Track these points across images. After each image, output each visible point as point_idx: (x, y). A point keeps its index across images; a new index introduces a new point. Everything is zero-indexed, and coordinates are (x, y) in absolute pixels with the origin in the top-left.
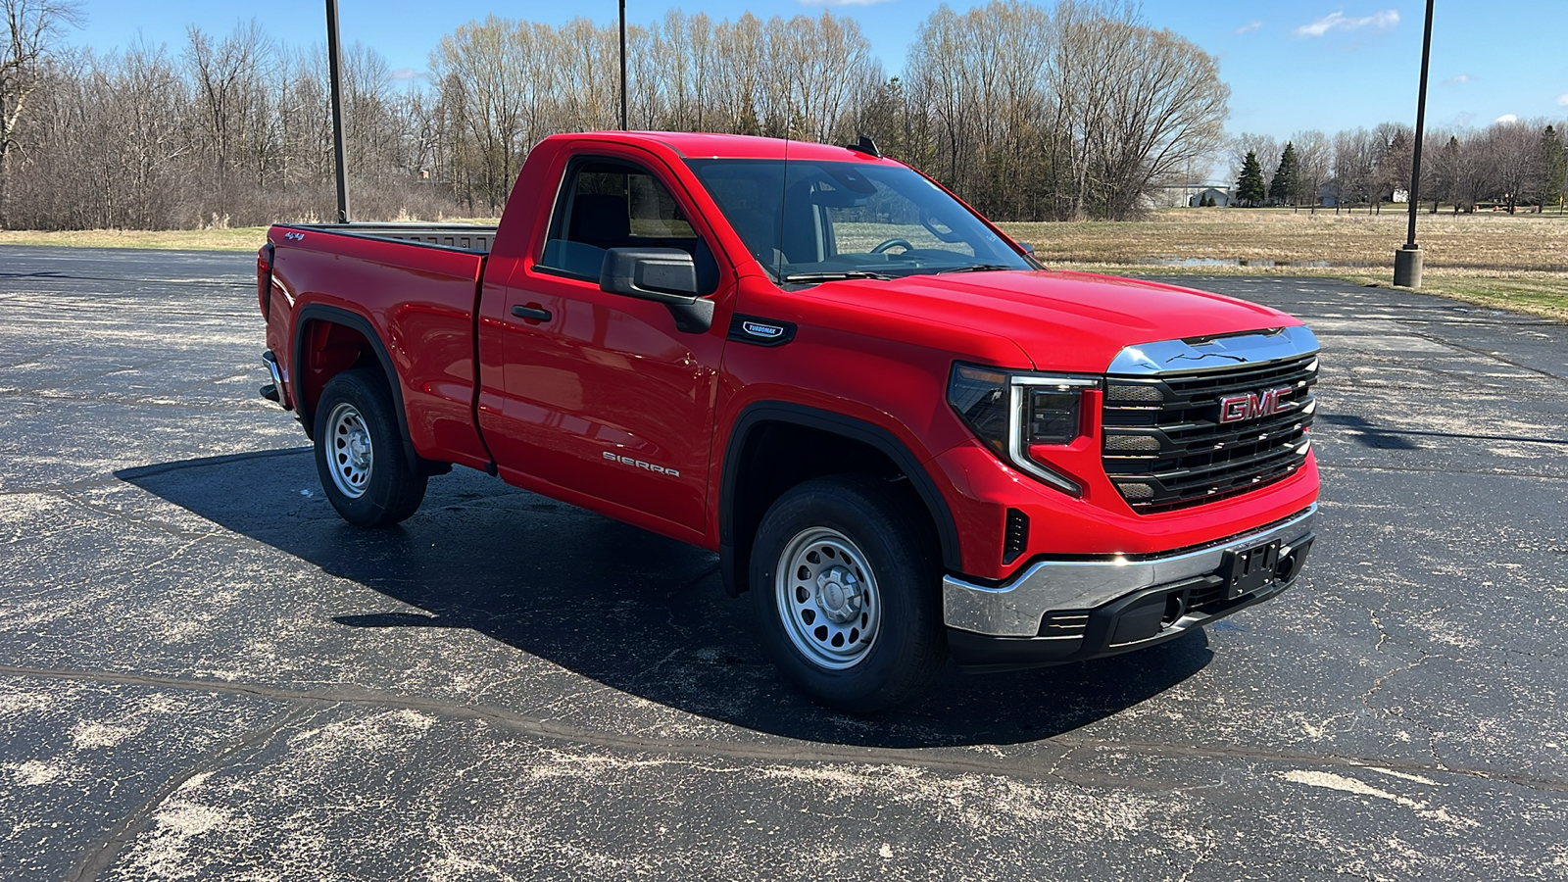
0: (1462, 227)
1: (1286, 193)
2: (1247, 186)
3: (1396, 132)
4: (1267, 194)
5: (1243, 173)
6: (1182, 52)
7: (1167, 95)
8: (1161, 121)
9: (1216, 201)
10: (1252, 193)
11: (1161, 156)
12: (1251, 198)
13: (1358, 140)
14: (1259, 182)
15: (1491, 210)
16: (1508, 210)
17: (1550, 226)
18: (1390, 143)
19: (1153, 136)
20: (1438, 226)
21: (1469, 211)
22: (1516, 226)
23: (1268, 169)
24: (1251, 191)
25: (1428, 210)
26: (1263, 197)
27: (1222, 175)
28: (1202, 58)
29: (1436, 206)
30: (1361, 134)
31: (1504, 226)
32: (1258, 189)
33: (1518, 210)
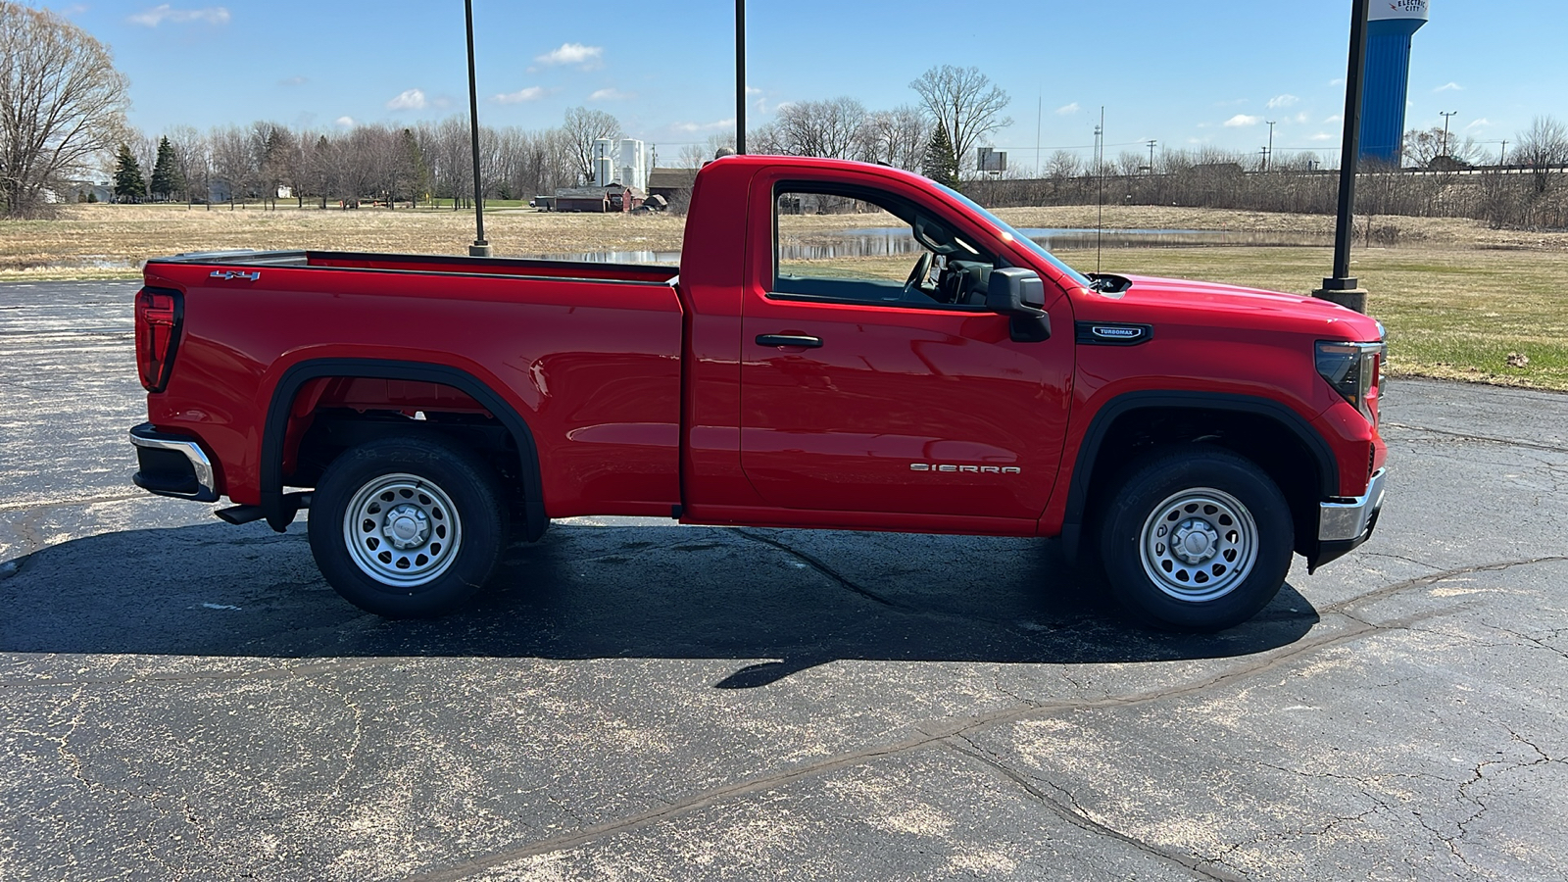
0: (384, 221)
1: (169, 189)
2: (126, 181)
3: (271, 130)
4: (148, 189)
5: (119, 168)
6: (68, 36)
7: (57, 81)
8: (53, 110)
9: (98, 196)
10: (132, 188)
11: (61, 148)
12: (132, 193)
13: (233, 136)
14: (138, 177)
15: (371, 206)
16: (387, 205)
17: (456, 221)
18: (267, 141)
19: (49, 126)
20: (363, 221)
21: (354, 207)
22: (429, 221)
23: (146, 163)
24: (129, 187)
25: (317, 206)
26: (145, 193)
27: (98, 170)
28: (91, 43)
29: (325, 201)
30: (233, 131)
31: (419, 221)
32: (138, 185)
33: (396, 205)
